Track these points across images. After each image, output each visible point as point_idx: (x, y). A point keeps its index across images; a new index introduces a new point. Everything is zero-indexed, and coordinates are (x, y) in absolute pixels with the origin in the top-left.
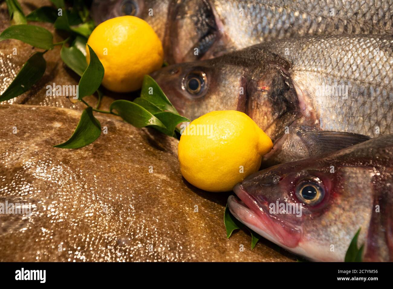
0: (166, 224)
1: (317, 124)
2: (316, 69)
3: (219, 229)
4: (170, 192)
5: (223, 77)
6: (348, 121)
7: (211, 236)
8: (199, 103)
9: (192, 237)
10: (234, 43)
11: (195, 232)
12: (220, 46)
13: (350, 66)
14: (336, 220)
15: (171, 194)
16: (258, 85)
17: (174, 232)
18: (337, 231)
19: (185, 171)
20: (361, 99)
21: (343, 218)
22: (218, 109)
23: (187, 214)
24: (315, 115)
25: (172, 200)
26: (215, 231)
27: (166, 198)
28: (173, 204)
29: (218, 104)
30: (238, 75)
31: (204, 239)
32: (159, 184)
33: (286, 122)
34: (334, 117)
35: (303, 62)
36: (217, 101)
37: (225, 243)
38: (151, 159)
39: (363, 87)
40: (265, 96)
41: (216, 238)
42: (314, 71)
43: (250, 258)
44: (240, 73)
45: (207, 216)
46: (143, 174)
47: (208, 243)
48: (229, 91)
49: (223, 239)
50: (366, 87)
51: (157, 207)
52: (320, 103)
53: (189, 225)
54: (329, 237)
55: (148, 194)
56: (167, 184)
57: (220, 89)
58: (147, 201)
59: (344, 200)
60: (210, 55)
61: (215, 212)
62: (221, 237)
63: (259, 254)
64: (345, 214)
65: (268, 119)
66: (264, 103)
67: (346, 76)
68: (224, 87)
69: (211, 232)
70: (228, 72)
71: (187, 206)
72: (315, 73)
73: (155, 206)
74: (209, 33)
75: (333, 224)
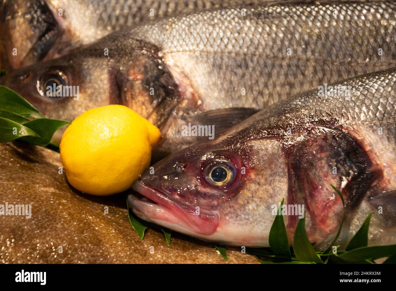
0: (76, 238)
1: (200, 105)
2: (187, 49)
3: (130, 232)
4: (66, 204)
5: (86, 73)
6: (231, 96)
7: (126, 241)
8: (63, 105)
9: (107, 246)
10: (79, 37)
11: (109, 240)
12: (64, 42)
13: (221, 39)
14: (253, 197)
15: (68, 206)
16: (128, 75)
17: (88, 244)
18: (255, 208)
19: (76, 179)
20: (240, 72)
21: (260, 193)
22: (87, 108)
23: (93, 223)
24: (196, 95)
25: (72, 212)
26: (127, 235)
27: (65, 211)
28: (75, 216)
29: (86, 103)
30: (104, 68)
31: (121, 246)
32: (51, 198)
33: (167, 109)
34: (216, 94)
35: (172, 42)
36: (85, 99)
37: (142, 244)
38: (31, 174)
39: (239, 59)
40: (140, 86)
41: (131, 241)
42: (186, 51)
43: (172, 255)
44: (105, 65)
45: (112, 221)
46: (30, 191)
47: (126, 248)
48: (97, 87)
49: (138, 241)
50: (242, 59)
51: (60, 222)
52: (199, 82)
53: (100, 234)
54: (248, 215)
55: (46, 211)
56: (59, 196)
57: (86, 86)
58: (47, 218)
59: (258, 174)
60: (54, 54)
61: (117, 216)
62: (136, 240)
63: (177, 249)
64: (261, 189)
65: (147, 109)
66: (139, 93)
67: (219, 50)
68: (90, 82)
69: (124, 237)
70: (91, 67)
71: (89, 215)
72: (188, 53)
73: (57, 221)
74: (48, 30)
75: (250, 201)
